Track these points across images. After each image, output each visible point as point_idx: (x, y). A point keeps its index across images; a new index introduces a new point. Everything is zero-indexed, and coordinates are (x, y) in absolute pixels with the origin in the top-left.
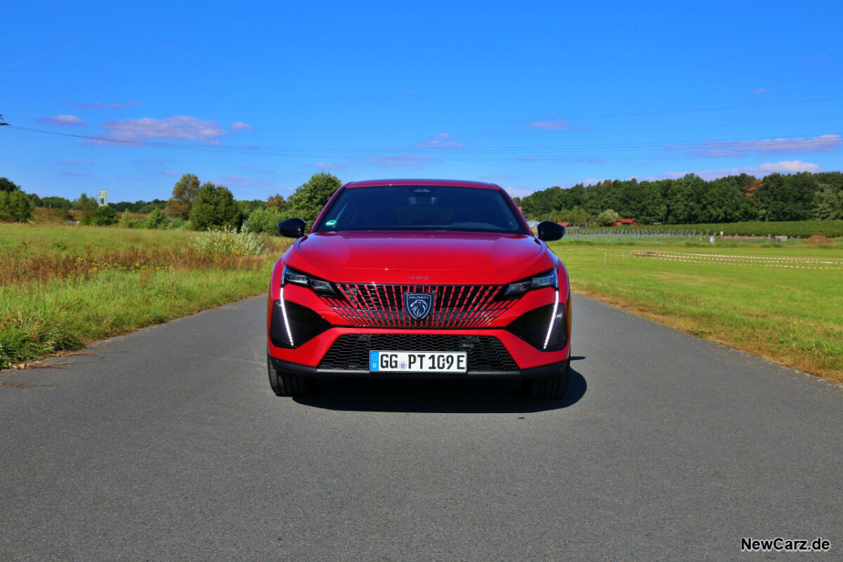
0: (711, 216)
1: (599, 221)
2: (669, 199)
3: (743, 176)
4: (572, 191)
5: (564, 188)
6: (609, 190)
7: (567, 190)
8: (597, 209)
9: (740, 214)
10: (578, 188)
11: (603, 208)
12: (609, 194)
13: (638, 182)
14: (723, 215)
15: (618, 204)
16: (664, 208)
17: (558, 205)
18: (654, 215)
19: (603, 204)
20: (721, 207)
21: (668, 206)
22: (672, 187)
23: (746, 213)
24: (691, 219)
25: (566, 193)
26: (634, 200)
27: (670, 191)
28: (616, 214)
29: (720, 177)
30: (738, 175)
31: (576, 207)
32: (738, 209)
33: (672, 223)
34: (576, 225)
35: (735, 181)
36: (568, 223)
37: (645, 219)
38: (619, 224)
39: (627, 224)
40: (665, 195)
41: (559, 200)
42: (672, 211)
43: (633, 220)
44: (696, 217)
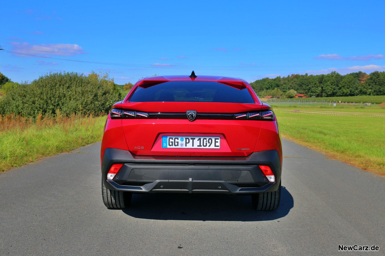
0: (344, 93)
1: (287, 96)
2: (323, 84)
3: (360, 73)
4: (275, 80)
5: (271, 78)
6: (292, 80)
7: (272, 79)
8: (287, 89)
9: (358, 92)
10: (278, 79)
11: (289, 89)
12: (292, 82)
13: (309, 75)
14: (349, 92)
15: (297, 87)
16: (320, 89)
17: (268, 87)
18: (315, 92)
19: (290, 87)
20: (348, 88)
21: (322, 88)
22: (325, 78)
23: (361, 91)
24: (333, 95)
25: (272, 81)
26: (305, 85)
27: (323, 80)
28: (296, 92)
29: (349, 73)
30: (358, 72)
31: (276, 88)
32: (357, 89)
33: (325, 96)
34: (275, 97)
35: (356, 75)
36: (271, 96)
37: (310, 94)
38: (297, 97)
39: (301, 97)
40: (321, 82)
41: (268, 84)
42: (324, 90)
43: (305, 94)
44: (336, 93)
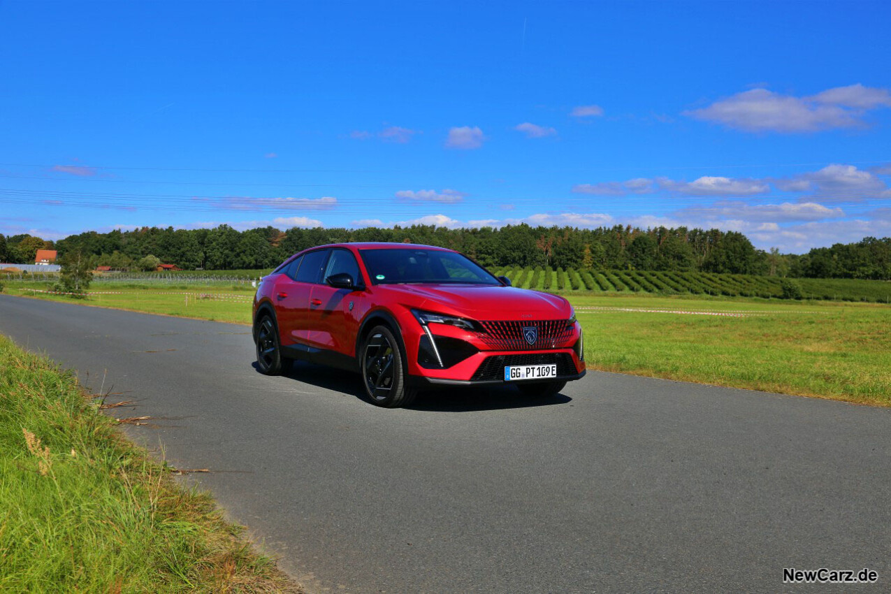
0: (244, 262)
1: (141, 266)
2: (207, 247)
3: (270, 228)
4: (110, 236)
5: (101, 233)
6: (148, 237)
7: (104, 235)
8: (138, 254)
9: (269, 262)
10: (116, 234)
11: (144, 254)
12: (149, 240)
13: (175, 230)
14: (254, 262)
15: (159, 250)
16: (202, 254)
17: (96, 250)
18: (192, 262)
19: (144, 250)
20: (252, 256)
21: (205, 253)
22: (208, 236)
23: (273, 260)
24: (227, 265)
25: (104, 238)
26: (174, 246)
27: (206, 240)
28: (158, 260)
29: (250, 229)
30: (266, 227)
31: (116, 252)
32: (266, 257)
33: (210, 269)
34: (118, 270)
35: (263, 233)
36: (109, 268)
37: (184, 265)
38: (160, 269)
39: (168, 269)
40: (202, 243)
41: (97, 244)
42: (209, 257)
43: (174, 265)
44: (230, 263)
